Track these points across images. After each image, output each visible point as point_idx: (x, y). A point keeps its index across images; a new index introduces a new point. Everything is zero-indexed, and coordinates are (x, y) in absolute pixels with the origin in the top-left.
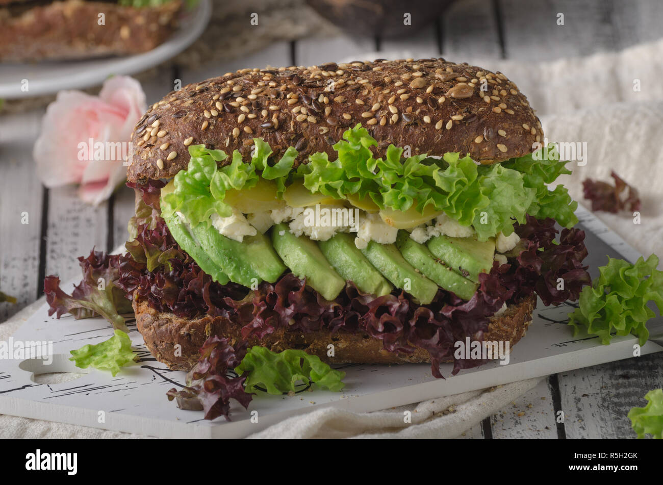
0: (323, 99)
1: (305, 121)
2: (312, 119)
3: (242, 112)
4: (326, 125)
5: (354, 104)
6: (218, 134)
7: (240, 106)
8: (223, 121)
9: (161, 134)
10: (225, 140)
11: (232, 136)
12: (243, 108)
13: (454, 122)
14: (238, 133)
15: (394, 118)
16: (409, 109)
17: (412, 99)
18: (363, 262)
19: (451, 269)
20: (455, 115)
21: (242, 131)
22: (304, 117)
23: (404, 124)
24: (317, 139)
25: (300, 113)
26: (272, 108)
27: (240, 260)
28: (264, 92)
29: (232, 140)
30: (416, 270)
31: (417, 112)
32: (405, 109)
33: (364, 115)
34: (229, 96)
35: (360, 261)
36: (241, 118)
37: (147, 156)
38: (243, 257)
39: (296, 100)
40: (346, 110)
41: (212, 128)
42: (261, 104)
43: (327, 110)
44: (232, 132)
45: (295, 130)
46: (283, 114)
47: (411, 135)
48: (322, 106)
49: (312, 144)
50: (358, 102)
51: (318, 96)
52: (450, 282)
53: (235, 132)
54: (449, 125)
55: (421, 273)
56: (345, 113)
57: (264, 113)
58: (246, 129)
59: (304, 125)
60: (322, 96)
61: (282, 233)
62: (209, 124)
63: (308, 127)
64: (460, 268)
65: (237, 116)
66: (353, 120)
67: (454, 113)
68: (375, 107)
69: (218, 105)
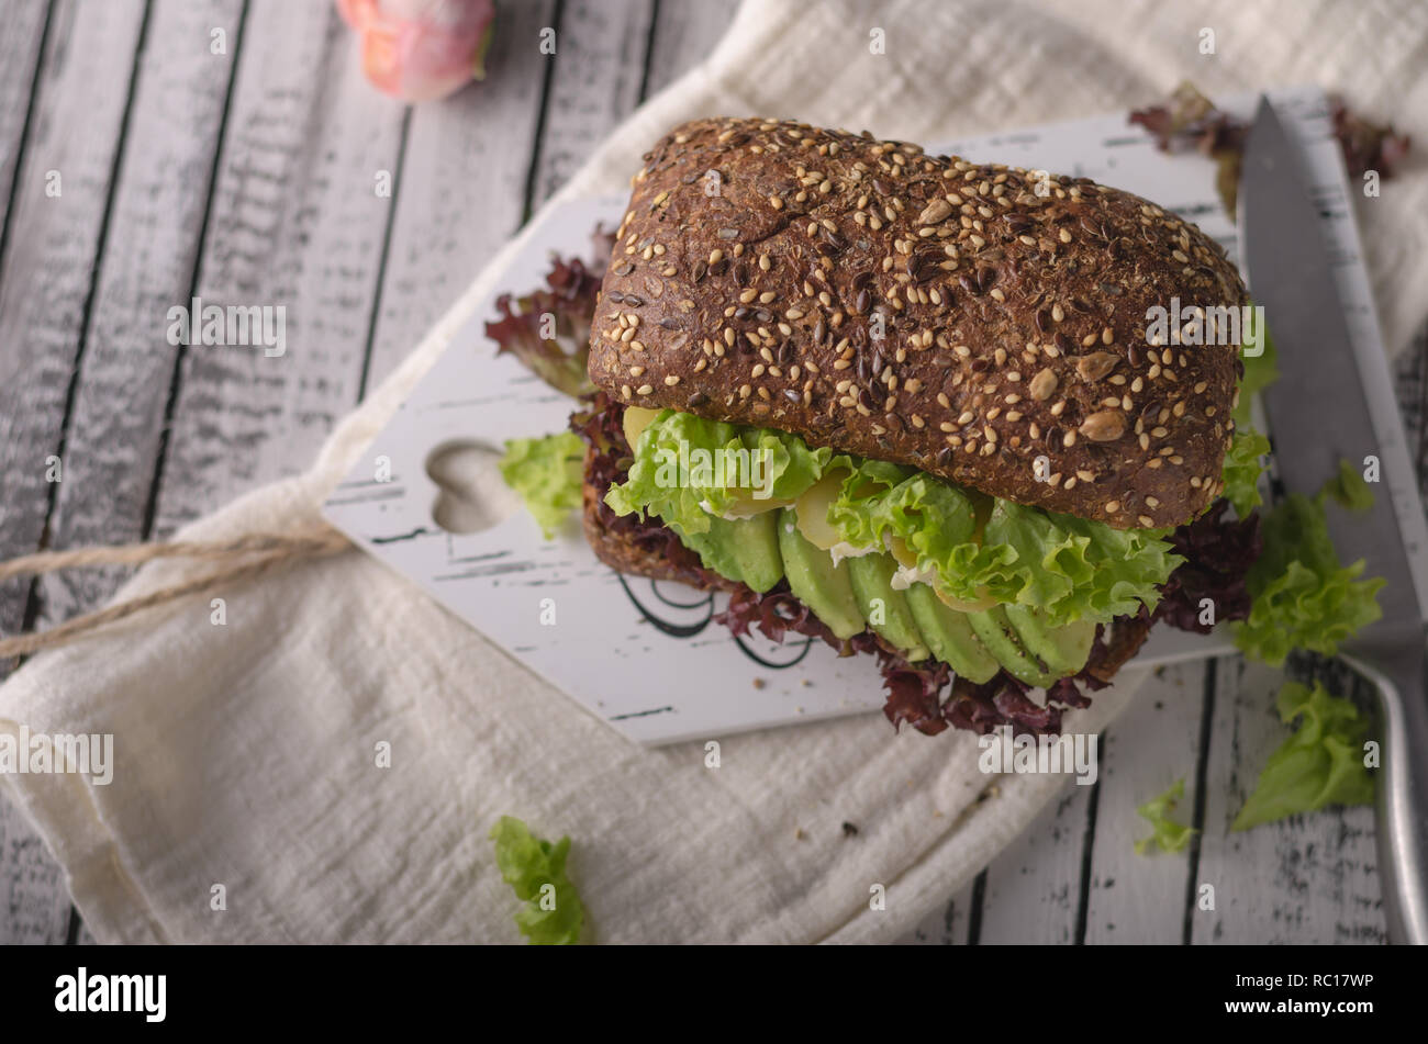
0: (889, 379)
1: (854, 408)
2: (862, 409)
3: (760, 360)
4: (883, 424)
5: (934, 400)
6: (719, 383)
7: (762, 345)
8: (731, 365)
9: (635, 345)
10: (726, 395)
11: (738, 393)
12: (764, 353)
13: (1079, 482)
14: (748, 394)
15: (989, 448)
16: (1015, 440)
17: (1025, 420)
18: (895, 614)
19: (1023, 655)
20: (1084, 469)
21: (754, 392)
22: (853, 402)
23: (1001, 461)
24: (865, 435)
25: (847, 393)
26: (809, 366)
27: (720, 546)
28: (806, 321)
29: (737, 398)
30: (974, 637)
31: (1026, 450)
32: (1009, 437)
33: (945, 427)
34: (750, 316)
35: (892, 612)
36: (757, 370)
37: (611, 369)
38: (726, 544)
39: (847, 364)
40: (919, 411)
41: (711, 371)
42: (795, 348)
43: (890, 402)
44: (739, 389)
45: (835, 416)
46: (825, 382)
47: (1007, 478)
48: (881, 391)
49: (858, 440)
50: (942, 399)
51: (883, 369)
52: (1020, 668)
53: (744, 390)
54: (1070, 483)
55: (980, 641)
56: (918, 415)
57: (794, 371)
58: (762, 391)
59: (850, 413)
60: (888, 369)
61: (789, 528)
62: (708, 365)
63: (855, 416)
64: (1038, 656)
65: (752, 363)
66: (926, 429)
67: (1083, 465)
68: (964, 418)
69: (728, 334)
